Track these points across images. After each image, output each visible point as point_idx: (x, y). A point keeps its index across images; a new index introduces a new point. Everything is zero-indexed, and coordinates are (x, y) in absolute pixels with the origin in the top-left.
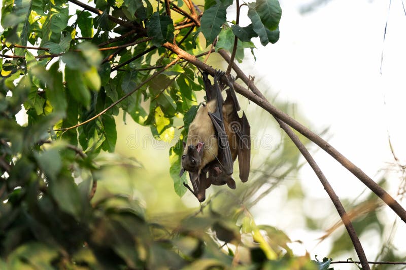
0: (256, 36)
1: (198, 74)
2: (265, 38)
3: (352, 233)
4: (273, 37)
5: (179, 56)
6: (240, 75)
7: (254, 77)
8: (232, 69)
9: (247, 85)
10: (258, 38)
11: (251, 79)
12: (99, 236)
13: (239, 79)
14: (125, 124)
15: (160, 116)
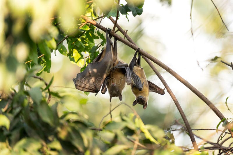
0: (130, 11)
1: (96, 29)
2: (135, 12)
3: (183, 116)
4: (139, 12)
5: (87, 21)
6: (120, 29)
7: (127, 30)
8: (116, 27)
9: (124, 35)
10: (131, 12)
11: (125, 31)
12: (63, 134)
13: (119, 31)
14: (56, 55)
15: (76, 52)
